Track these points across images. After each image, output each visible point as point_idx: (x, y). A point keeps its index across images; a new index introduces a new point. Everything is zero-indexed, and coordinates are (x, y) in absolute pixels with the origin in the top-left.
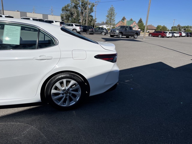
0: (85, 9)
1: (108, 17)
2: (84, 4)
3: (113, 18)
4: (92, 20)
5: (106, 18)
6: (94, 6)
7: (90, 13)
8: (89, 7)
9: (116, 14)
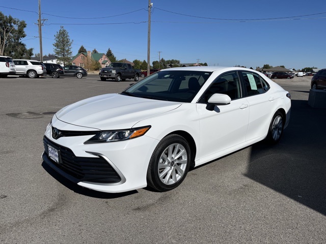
0: (7, 32)
1: (57, 45)
2: (4, 22)
3: (67, 49)
4: (23, 51)
5: (55, 48)
6: (25, 27)
7: (18, 39)
8: (16, 27)
9: (71, 41)
